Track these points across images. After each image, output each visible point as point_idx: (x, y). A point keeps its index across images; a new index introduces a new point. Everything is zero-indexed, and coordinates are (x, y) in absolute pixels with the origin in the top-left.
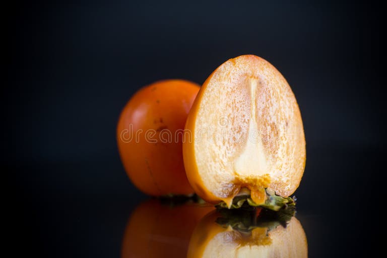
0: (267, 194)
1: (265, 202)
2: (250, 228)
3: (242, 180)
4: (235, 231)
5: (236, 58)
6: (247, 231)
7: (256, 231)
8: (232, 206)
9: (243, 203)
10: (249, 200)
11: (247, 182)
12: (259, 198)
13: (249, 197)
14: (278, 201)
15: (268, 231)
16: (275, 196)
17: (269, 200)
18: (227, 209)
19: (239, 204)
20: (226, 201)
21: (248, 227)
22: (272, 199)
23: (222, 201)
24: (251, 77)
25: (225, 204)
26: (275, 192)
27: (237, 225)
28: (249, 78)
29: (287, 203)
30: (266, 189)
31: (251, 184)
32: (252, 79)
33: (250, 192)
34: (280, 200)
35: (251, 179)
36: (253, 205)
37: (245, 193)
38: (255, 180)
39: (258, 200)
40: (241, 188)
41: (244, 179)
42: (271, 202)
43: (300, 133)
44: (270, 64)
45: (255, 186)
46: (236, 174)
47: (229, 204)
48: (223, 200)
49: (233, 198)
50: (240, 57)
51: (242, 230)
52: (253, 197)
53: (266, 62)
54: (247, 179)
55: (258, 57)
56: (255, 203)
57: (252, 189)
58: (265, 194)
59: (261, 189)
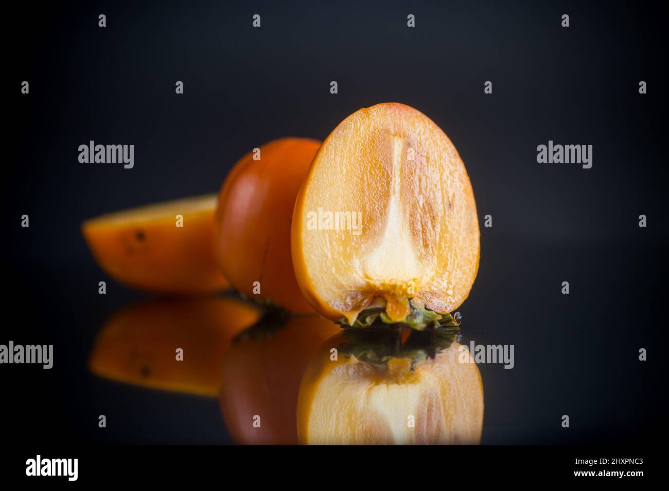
0: (411, 306)
1: (407, 318)
2: (384, 359)
3: (375, 286)
4: (363, 363)
5: (371, 108)
6: (380, 362)
7: (393, 363)
8: (356, 322)
9: (374, 319)
10: (382, 315)
11: (381, 288)
12: (398, 313)
13: (384, 310)
14: (428, 317)
15: (412, 363)
16: (424, 310)
17: (413, 316)
18: (349, 326)
19: (369, 321)
20: (347, 315)
21: (381, 357)
22: (418, 314)
23: (343, 316)
24: (394, 135)
25: (346, 320)
26: (426, 306)
27: (365, 354)
28: (391, 137)
29: (439, 321)
30: (409, 299)
31: (388, 292)
32: (396, 138)
33: (386, 304)
34: (430, 316)
35: (389, 285)
36: (388, 321)
37: (379, 305)
38: (394, 287)
39: (396, 315)
40: (374, 297)
41: (377, 284)
42: (415, 318)
43: (471, 218)
44: (424, 117)
45: (394, 295)
46: (367, 277)
47: (353, 319)
48: (344, 313)
49: (360, 312)
50: (378, 105)
51: (374, 361)
52: (389, 310)
53: (419, 113)
54: (383, 285)
55: (406, 106)
56: (390, 319)
57: (389, 298)
58: (408, 306)
59: (403, 300)
